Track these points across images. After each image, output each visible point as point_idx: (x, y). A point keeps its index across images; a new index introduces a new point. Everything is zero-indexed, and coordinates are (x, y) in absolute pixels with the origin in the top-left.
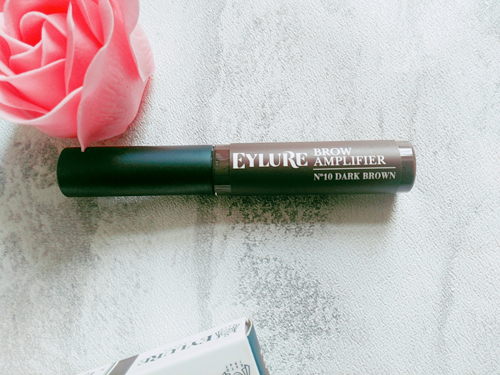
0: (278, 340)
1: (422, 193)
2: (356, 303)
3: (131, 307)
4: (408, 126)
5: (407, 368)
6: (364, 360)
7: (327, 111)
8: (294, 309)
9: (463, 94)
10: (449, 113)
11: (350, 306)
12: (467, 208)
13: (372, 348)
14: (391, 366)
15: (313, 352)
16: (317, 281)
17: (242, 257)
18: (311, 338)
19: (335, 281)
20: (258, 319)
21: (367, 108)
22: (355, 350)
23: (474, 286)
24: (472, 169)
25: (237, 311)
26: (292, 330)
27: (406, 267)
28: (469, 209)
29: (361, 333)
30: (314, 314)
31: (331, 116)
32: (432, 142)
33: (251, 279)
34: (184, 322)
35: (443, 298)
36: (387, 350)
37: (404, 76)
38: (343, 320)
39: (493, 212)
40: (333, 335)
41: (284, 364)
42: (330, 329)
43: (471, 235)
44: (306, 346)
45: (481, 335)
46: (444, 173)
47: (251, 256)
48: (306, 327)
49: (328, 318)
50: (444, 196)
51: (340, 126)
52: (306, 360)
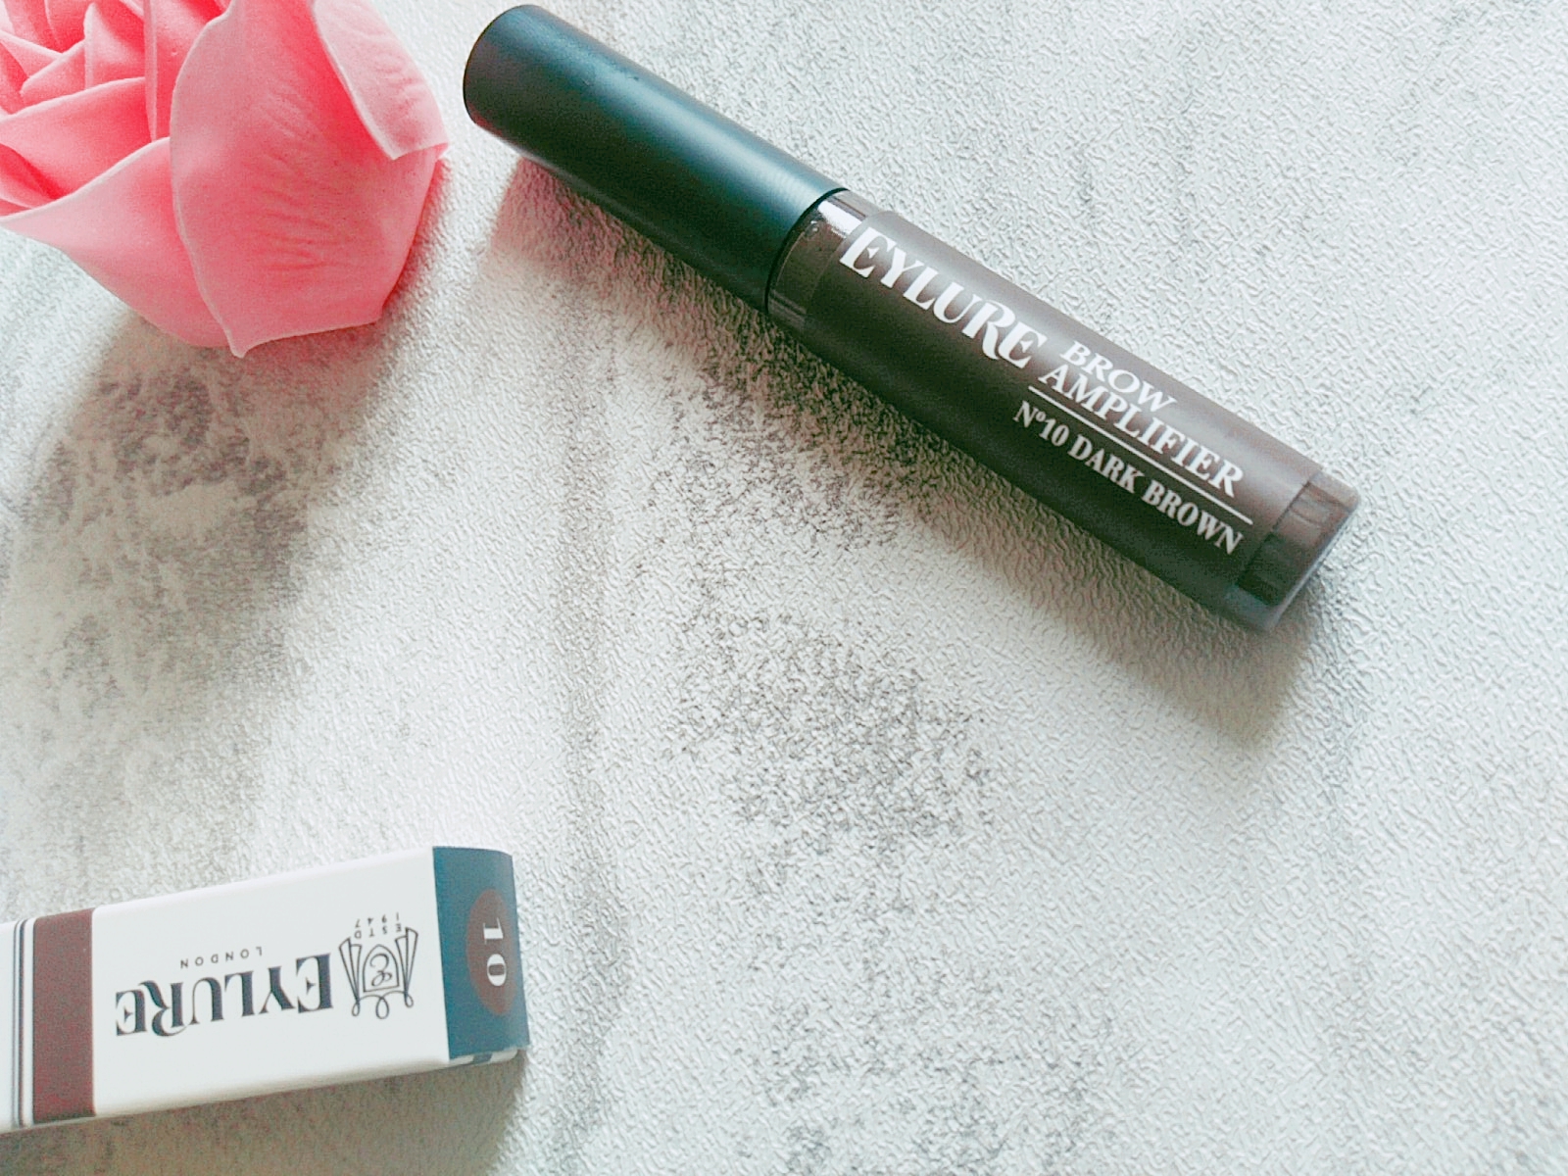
0: (800, 855)
1: (1231, 377)
2: (1039, 729)
4: (1172, 186)
5: (1227, 932)
6: (1077, 910)
7: (925, 183)
8: (845, 760)
9: (1332, 67)
10: (1294, 127)
11: (1019, 738)
12: (1383, 404)
13: (1099, 870)
14: (1171, 925)
15: (909, 889)
16: (914, 671)
17: (686, 620)
18: (902, 847)
19: (969, 667)
20: (736, 796)
21: (1041, 154)
22: (1046, 877)
23: (1435, 648)
24: (1387, 280)
25: (673, 776)
26: (841, 824)
28: (1388, 407)
29: (1059, 822)
30: (911, 772)
31: (937, 195)
32: (1248, 222)
33: (715, 681)
35: (1330, 694)
36: (1151, 874)
37: (1143, 45)
38: (1000, 784)
39: (1475, 407)
40: (972, 834)
41: (820, 930)
42: (959, 814)
43: (1406, 486)
44: (887, 871)
45: (1479, 810)
46: (1295, 305)
47: (713, 615)
48: (885, 814)
49: (953, 780)
50: (1302, 377)
52: (890, 915)
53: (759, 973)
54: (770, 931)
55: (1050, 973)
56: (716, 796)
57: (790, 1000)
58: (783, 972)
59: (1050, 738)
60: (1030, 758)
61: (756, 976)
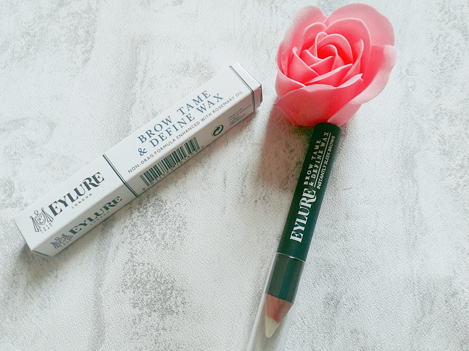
0: (145, 316)
2: (197, 295)
3: (51, 291)
5: (227, 340)
6: (199, 333)
8: (157, 297)
11: (193, 296)
13: (205, 325)
14: (216, 338)
15: (166, 326)
16: (174, 279)
17: (126, 261)
18: (166, 317)
19: (185, 280)
20: (132, 302)
21: (217, 171)
22: (194, 326)
25: (119, 296)
26: (154, 311)
27: (232, 272)
28: (273, 238)
29: (198, 315)
30: (170, 301)
33: (131, 276)
34: (84, 302)
35: (254, 294)
36: (214, 327)
38: (188, 305)
40: (181, 315)
41: (147, 333)
42: (179, 311)
44: (162, 321)
47: (132, 261)
48: (163, 309)
49: (178, 304)
51: (200, 180)
52: (161, 331)
53: (133, 340)
54: (136, 332)
55: (192, 346)
56: (128, 302)
57: (139, 346)
58: (138, 340)
59: (199, 297)
60: (195, 301)
61: (132, 341)
